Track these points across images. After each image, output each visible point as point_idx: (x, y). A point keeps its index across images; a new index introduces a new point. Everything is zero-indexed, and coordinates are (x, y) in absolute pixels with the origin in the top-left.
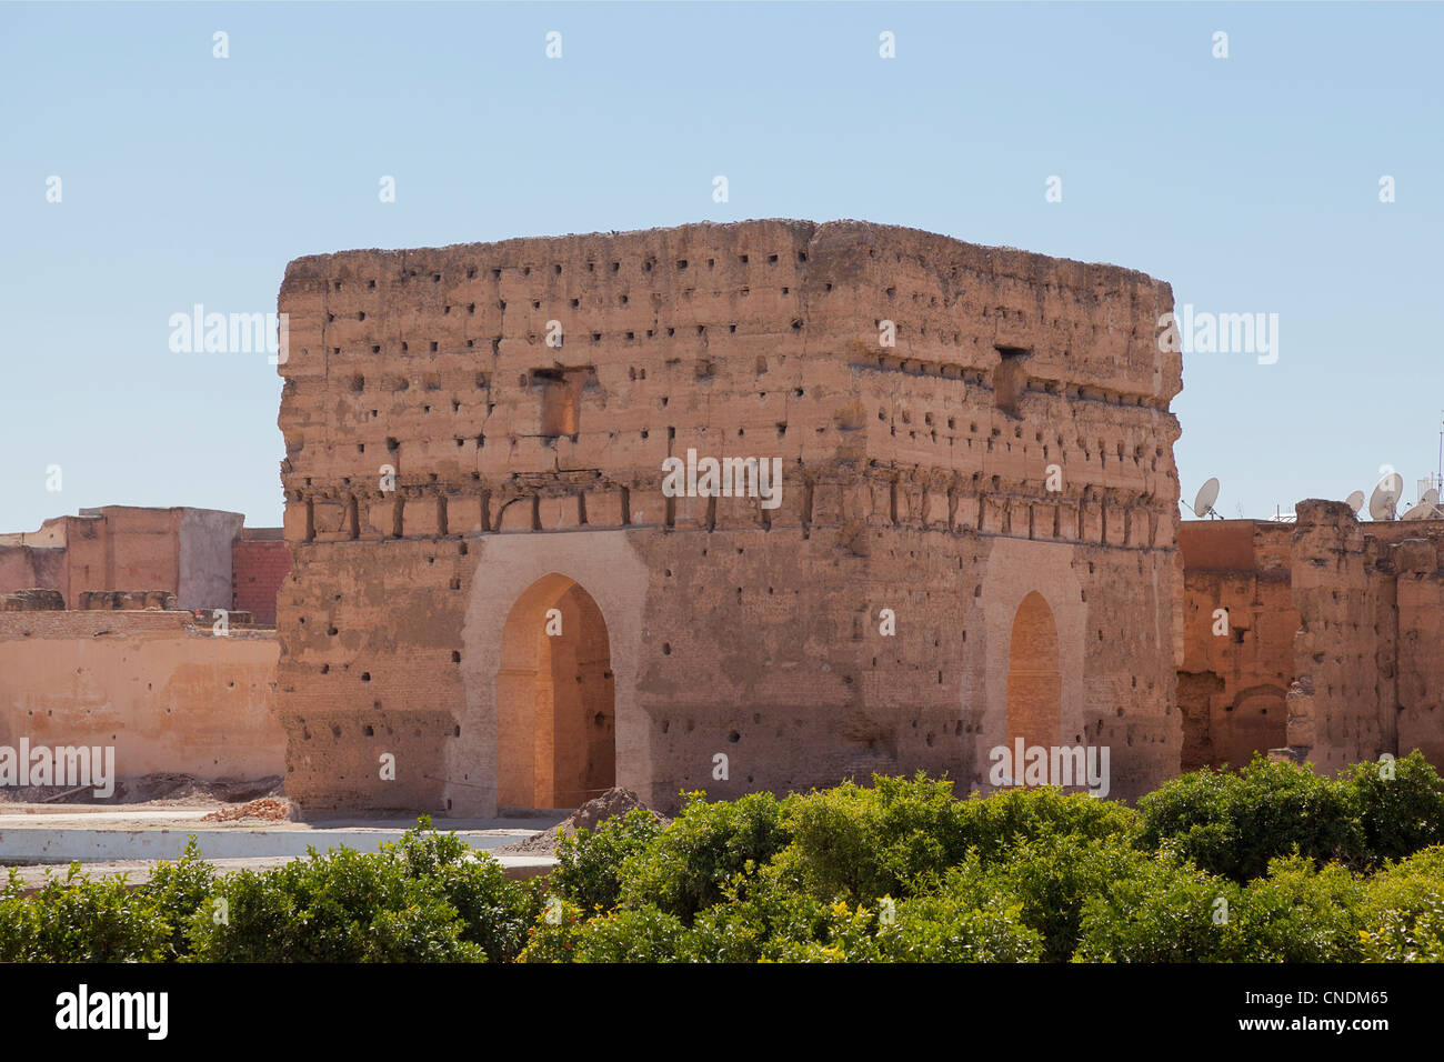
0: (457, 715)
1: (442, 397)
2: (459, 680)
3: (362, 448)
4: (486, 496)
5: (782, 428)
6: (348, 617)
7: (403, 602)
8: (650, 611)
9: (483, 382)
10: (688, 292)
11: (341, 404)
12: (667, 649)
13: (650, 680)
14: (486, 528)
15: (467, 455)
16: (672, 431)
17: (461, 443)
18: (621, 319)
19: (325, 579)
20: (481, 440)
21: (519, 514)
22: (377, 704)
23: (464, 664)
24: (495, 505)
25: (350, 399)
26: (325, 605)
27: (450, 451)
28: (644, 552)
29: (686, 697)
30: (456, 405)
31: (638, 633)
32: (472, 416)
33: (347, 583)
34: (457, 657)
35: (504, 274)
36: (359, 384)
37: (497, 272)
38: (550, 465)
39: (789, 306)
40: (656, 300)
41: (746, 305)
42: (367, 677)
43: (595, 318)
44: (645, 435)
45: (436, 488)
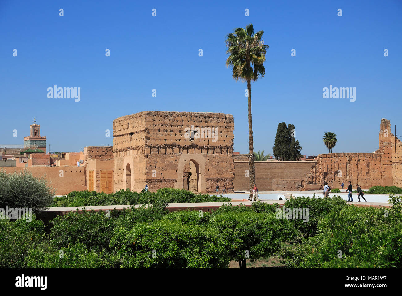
0: (177, 180)
1: (174, 133)
2: (177, 174)
3: (160, 140)
4: (180, 148)
5: (224, 141)
6: (158, 165)
7: (168, 163)
8: (206, 165)
9: (180, 131)
10: (211, 121)
11: (157, 133)
12: (209, 170)
13: (206, 174)
14: (180, 153)
15: (178, 142)
16: (209, 140)
17: (177, 140)
18: (202, 124)
19: (155, 159)
20: (180, 140)
21: (185, 151)
22: (163, 178)
23: (177, 172)
24: (181, 149)
25: (158, 133)
26: (154, 163)
27: (175, 141)
28: (205, 156)
29: (212, 177)
30: (176, 135)
31: (204, 168)
32: (178, 136)
33: (158, 160)
34: (176, 171)
35: (183, 117)
36: (159, 130)
37: (182, 116)
38: (191, 144)
39: (225, 124)
40: (206, 122)
41: (219, 124)
42: (161, 174)
43: (197, 124)
44: (205, 141)
45: (173, 146)
